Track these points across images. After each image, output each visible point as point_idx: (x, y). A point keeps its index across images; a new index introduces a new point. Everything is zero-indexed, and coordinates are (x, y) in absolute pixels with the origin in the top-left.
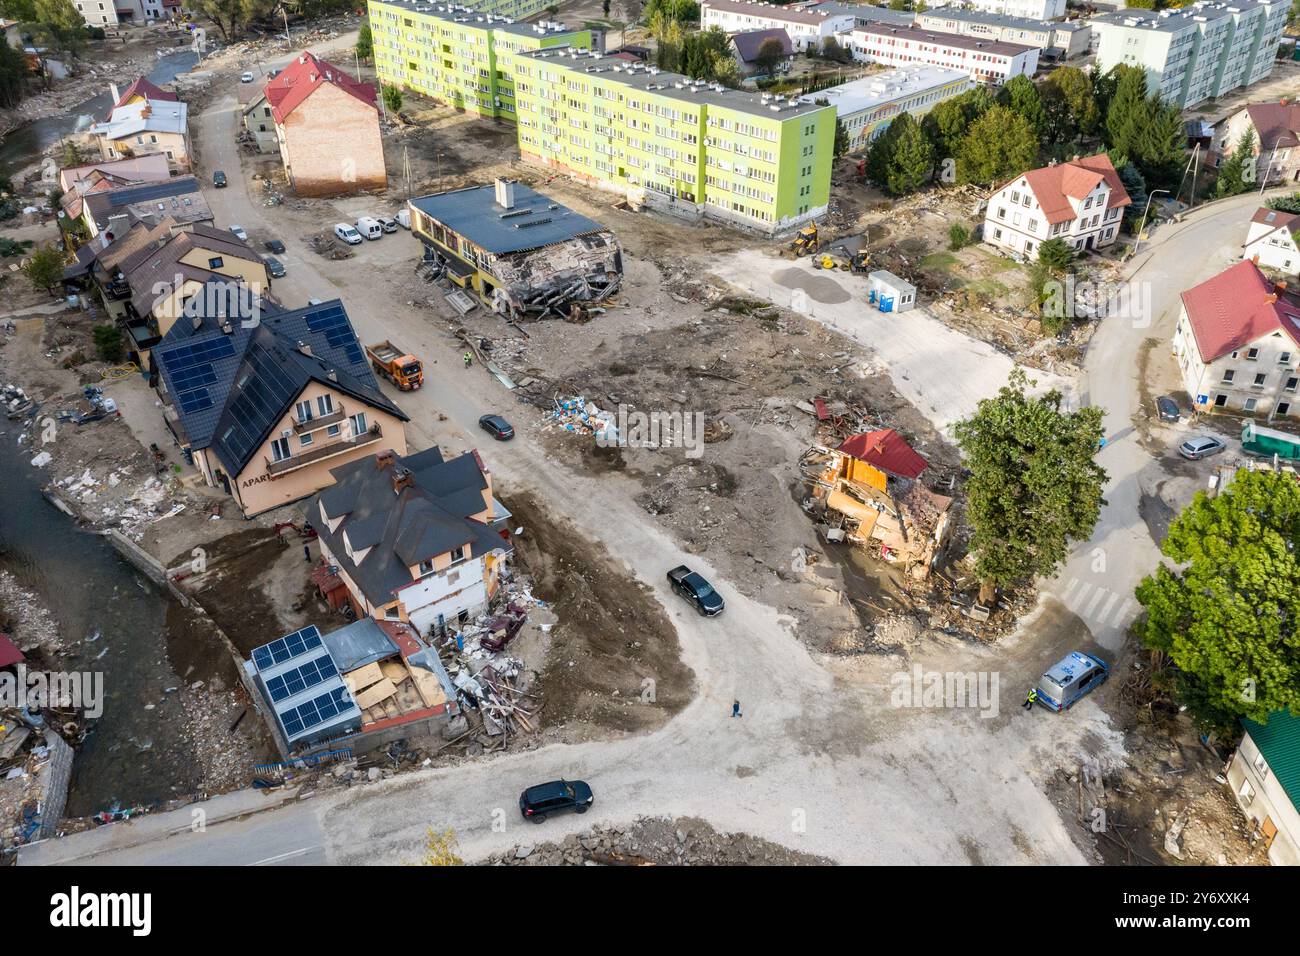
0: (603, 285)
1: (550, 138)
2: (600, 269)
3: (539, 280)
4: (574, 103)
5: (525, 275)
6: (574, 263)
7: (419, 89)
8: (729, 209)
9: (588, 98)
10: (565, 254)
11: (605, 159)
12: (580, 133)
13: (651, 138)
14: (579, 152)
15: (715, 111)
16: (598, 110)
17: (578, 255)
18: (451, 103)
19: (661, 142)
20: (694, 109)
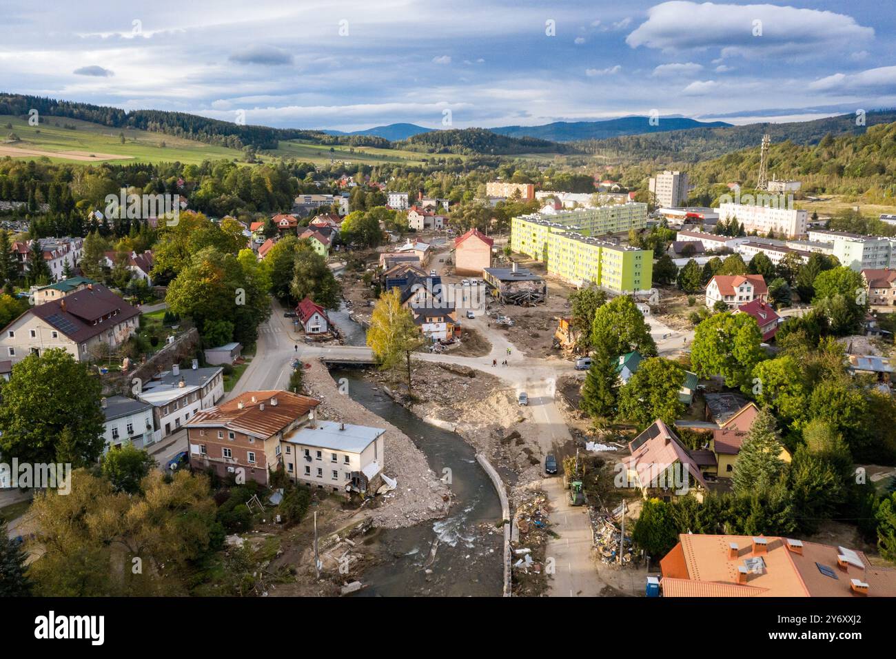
0: (537, 297)
1: (557, 264)
2: (537, 291)
3: (513, 290)
4: (564, 250)
5: (509, 288)
6: (527, 287)
7: (525, 252)
8: (607, 287)
9: (569, 248)
10: (525, 284)
11: (572, 271)
12: (565, 261)
13: (585, 261)
14: (565, 269)
15: (604, 249)
16: (572, 252)
17: (530, 285)
18: (533, 256)
19: (588, 262)
20: (597, 248)
